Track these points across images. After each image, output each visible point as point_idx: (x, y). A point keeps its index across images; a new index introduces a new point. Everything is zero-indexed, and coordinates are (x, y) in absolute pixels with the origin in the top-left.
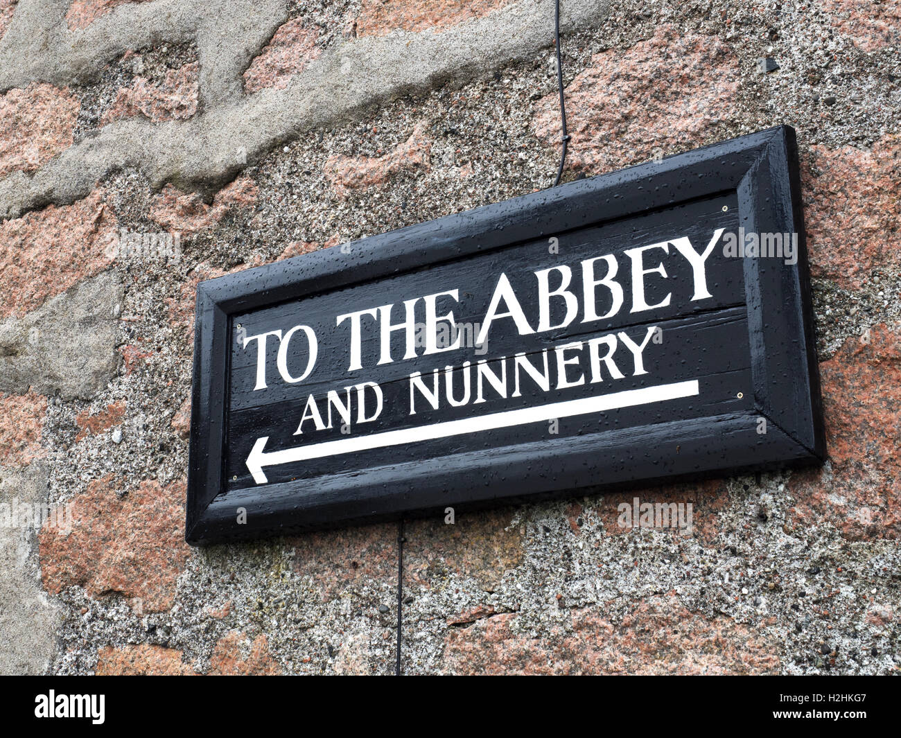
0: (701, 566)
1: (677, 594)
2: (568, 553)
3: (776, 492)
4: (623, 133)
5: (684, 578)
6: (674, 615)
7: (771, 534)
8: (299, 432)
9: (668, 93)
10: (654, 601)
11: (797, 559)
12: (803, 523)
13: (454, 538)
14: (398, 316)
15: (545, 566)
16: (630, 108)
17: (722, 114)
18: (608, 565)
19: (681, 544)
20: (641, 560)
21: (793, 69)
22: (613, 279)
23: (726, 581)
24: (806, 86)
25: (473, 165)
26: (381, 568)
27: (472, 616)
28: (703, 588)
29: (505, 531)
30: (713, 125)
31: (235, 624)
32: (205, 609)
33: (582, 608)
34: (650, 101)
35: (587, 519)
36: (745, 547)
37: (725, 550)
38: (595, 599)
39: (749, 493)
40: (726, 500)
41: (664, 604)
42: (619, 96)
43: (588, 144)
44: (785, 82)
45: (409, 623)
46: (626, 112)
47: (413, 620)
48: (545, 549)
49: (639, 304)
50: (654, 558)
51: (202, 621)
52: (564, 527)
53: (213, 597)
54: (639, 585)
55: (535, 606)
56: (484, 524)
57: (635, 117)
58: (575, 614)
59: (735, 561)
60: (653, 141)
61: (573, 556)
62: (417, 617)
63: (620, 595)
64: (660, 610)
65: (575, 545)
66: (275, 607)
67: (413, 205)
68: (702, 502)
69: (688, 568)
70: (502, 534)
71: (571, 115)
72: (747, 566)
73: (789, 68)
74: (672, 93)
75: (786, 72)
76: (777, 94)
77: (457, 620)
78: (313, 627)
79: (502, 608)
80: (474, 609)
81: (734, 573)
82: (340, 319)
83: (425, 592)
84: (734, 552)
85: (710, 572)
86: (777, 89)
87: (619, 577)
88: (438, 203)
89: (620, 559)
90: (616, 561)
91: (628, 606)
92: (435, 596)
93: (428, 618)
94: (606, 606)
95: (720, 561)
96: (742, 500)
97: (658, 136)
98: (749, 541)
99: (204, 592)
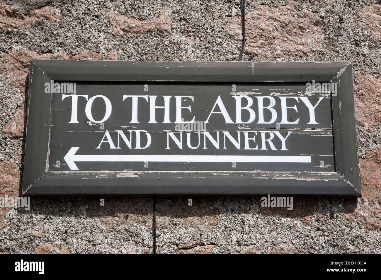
0: (304, 233)
1: (293, 244)
2: (243, 222)
3: (338, 207)
4: (272, 44)
5: (296, 237)
6: (292, 252)
7: (336, 224)
8: (99, 147)
9: (292, 32)
10: (282, 245)
11: (346, 235)
12: (349, 221)
13: (182, 209)
14: (160, 102)
15: (231, 226)
16: (276, 34)
17: (317, 48)
18: (262, 229)
19: (294, 223)
20: (277, 228)
21: (348, 37)
22: (273, 108)
23: (315, 240)
24: (353, 46)
25: (195, 38)
26: (142, 219)
27: (193, 245)
28: (305, 242)
29: (210, 208)
30: (313, 51)
31: (48, 240)
32: (28, 231)
33: (249, 246)
34: (285, 33)
35: (253, 208)
36: (323, 227)
37: (315, 228)
38: (256, 242)
39: (327, 206)
40: (317, 208)
41: (287, 247)
42: (272, 27)
43: (255, 44)
44: (344, 42)
45: (158, 246)
46: (275, 35)
47: (161, 245)
48: (231, 219)
49: (285, 120)
50: (282, 228)
51: (25, 237)
52: (241, 210)
53: (34, 225)
54: (276, 238)
55: (226, 243)
56: (199, 204)
57: (278, 38)
58: (246, 248)
59: (319, 233)
60: (284, 51)
61: (246, 223)
62: (163, 244)
63: (267, 241)
64: (285, 250)
65: (247, 219)
66: (75, 233)
67: (161, 49)
68: (304, 207)
69: (298, 233)
70: (208, 210)
71: (248, 29)
72: (324, 235)
73: (347, 36)
74: (294, 32)
75: (345, 38)
76: (341, 45)
77: (185, 246)
78: (100, 244)
79: (209, 242)
80: (194, 242)
81: (318, 238)
82: (125, 97)
83: (167, 232)
84: (319, 229)
85: (307, 236)
86: (341, 44)
87: (267, 234)
88: (176, 51)
89: (267, 227)
90: (265, 227)
91: (270, 246)
92: (172, 234)
93: (169, 244)
94: (260, 246)
95: (312, 232)
96: (324, 209)
97: (287, 49)
98: (325, 225)
99: (28, 222)
